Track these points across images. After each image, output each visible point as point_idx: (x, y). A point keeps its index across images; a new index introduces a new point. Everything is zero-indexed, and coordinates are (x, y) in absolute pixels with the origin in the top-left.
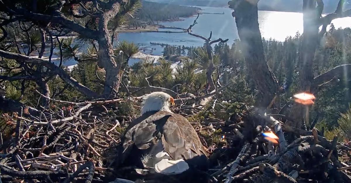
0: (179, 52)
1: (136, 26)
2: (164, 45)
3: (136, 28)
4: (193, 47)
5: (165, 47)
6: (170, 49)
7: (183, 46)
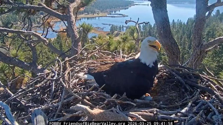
0: (120, 29)
1: (93, 13)
2: (111, 25)
3: (93, 15)
4: (129, 26)
5: (111, 26)
6: (115, 27)
7: (123, 25)
